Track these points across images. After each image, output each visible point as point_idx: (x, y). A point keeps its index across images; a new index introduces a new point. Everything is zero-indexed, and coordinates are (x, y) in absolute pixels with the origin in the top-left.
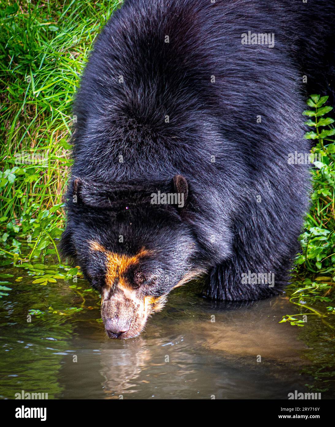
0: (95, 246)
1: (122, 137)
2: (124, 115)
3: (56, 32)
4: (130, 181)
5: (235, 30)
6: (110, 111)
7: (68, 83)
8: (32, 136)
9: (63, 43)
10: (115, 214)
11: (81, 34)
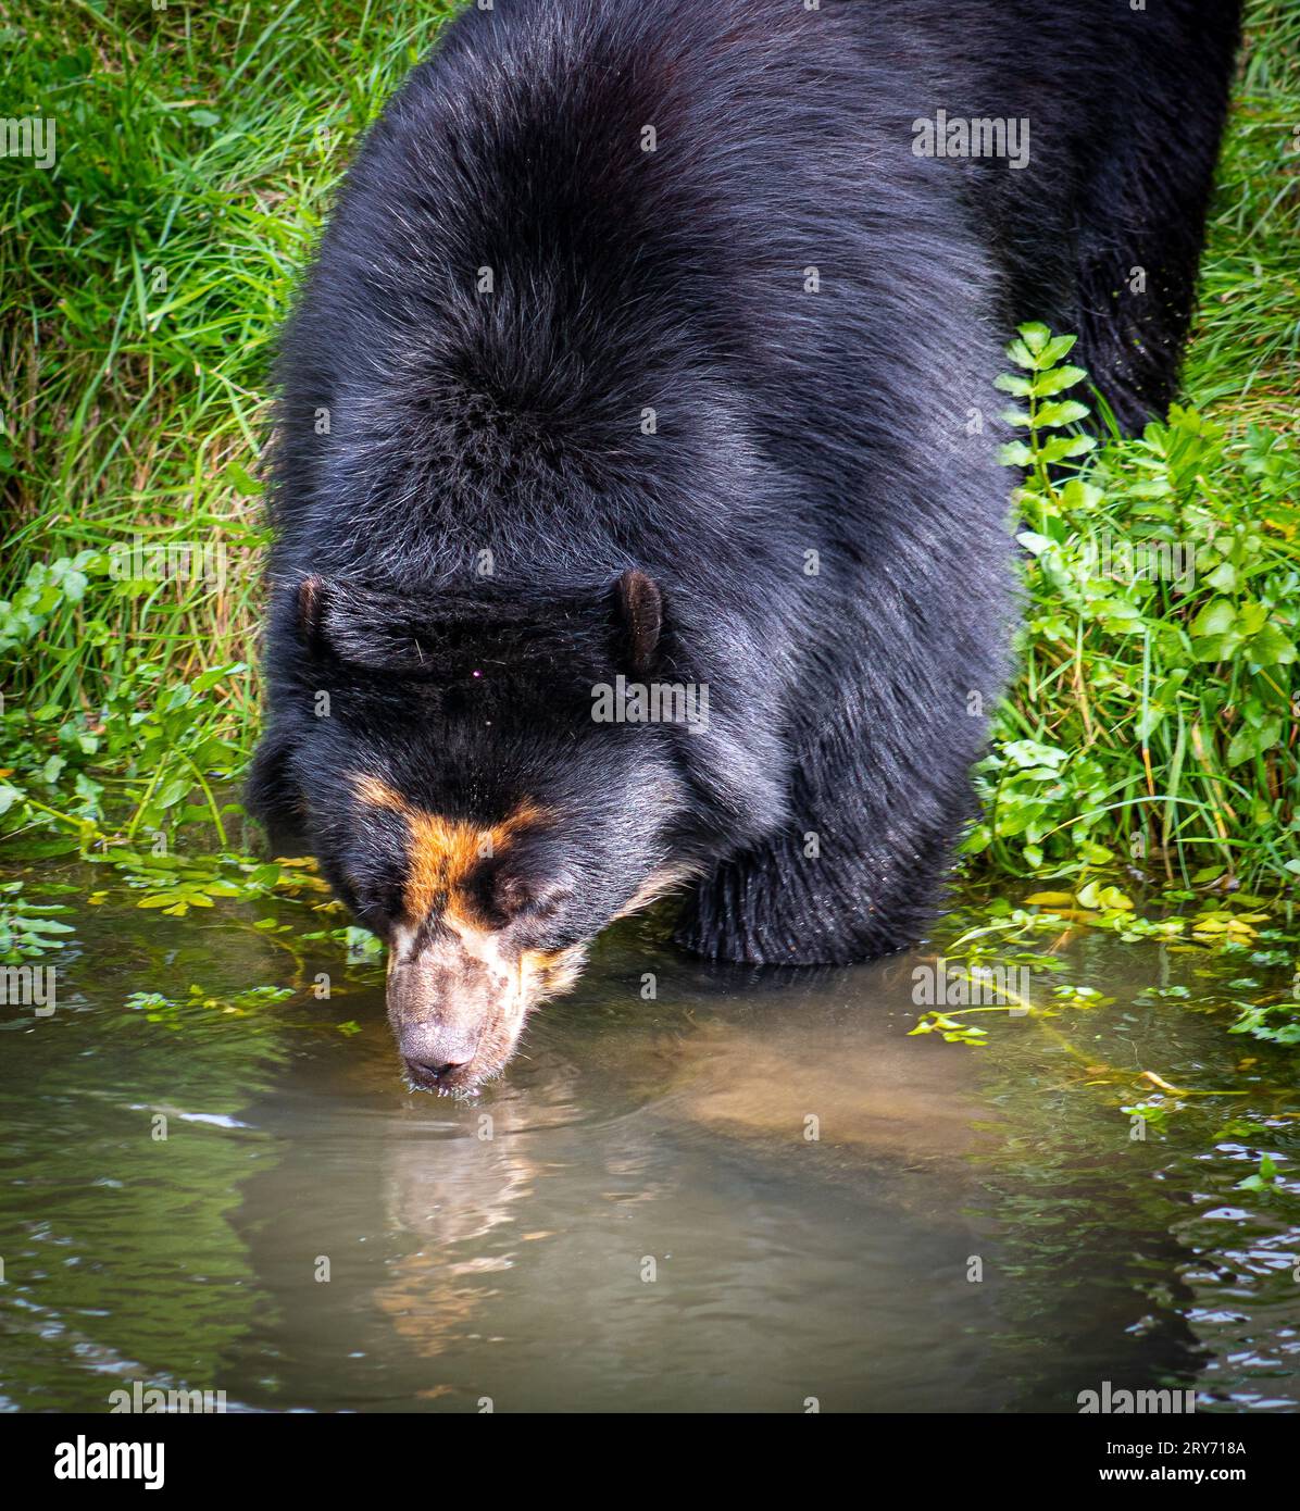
0: (373, 791)
1: (449, 452)
2: (454, 382)
3: (214, 131)
4: (479, 589)
5: (796, 118)
6: (412, 371)
7: (252, 289)
8: (138, 455)
9: (233, 165)
10: (435, 692)
11: (291, 137)
